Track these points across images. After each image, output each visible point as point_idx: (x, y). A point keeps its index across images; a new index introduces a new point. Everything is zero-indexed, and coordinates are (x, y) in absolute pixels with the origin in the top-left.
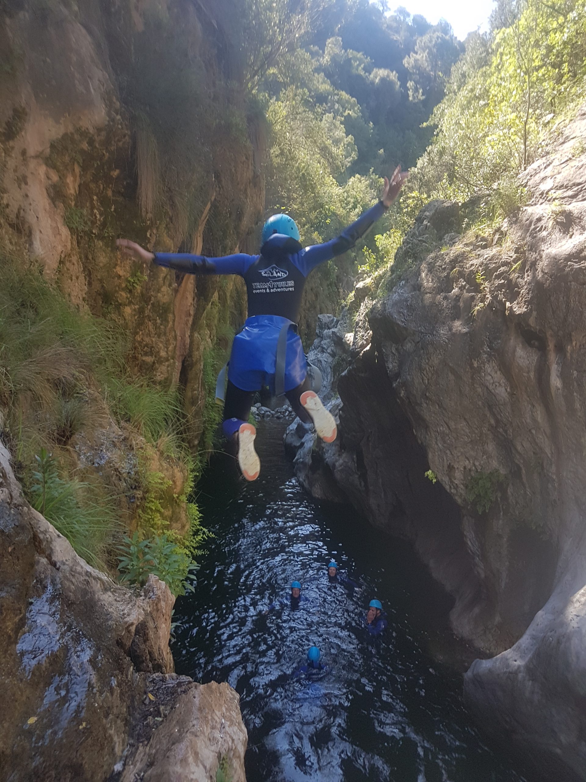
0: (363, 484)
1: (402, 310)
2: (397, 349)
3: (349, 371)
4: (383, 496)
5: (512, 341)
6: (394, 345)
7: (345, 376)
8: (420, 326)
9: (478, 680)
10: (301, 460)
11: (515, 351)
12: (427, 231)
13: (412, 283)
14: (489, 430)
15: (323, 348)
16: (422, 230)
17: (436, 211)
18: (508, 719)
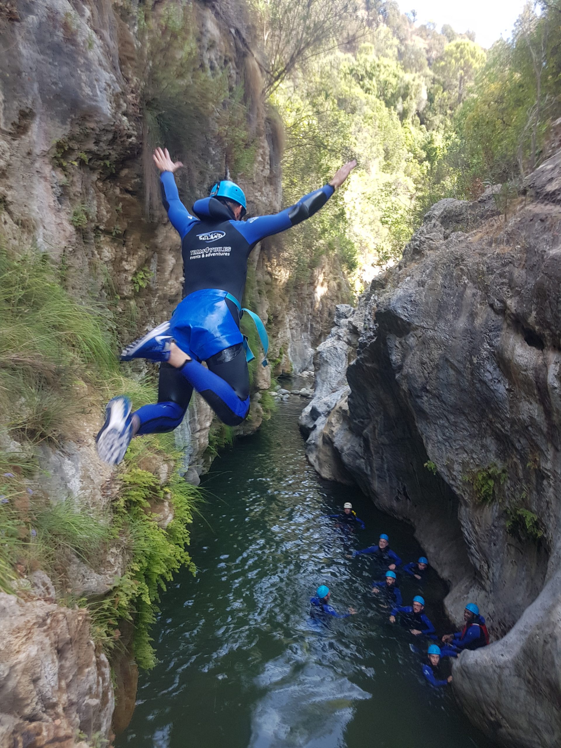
0: (369, 468)
1: (405, 305)
2: (400, 343)
3: (357, 361)
4: (388, 481)
5: (511, 339)
6: (398, 338)
7: (353, 365)
8: (423, 321)
9: (465, 671)
10: (313, 442)
11: (513, 349)
12: (435, 229)
13: (417, 279)
14: (487, 425)
15: (340, 336)
16: (430, 228)
17: (445, 209)
18: (493, 712)
